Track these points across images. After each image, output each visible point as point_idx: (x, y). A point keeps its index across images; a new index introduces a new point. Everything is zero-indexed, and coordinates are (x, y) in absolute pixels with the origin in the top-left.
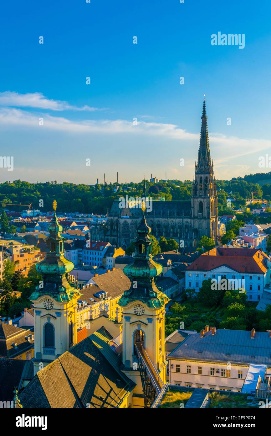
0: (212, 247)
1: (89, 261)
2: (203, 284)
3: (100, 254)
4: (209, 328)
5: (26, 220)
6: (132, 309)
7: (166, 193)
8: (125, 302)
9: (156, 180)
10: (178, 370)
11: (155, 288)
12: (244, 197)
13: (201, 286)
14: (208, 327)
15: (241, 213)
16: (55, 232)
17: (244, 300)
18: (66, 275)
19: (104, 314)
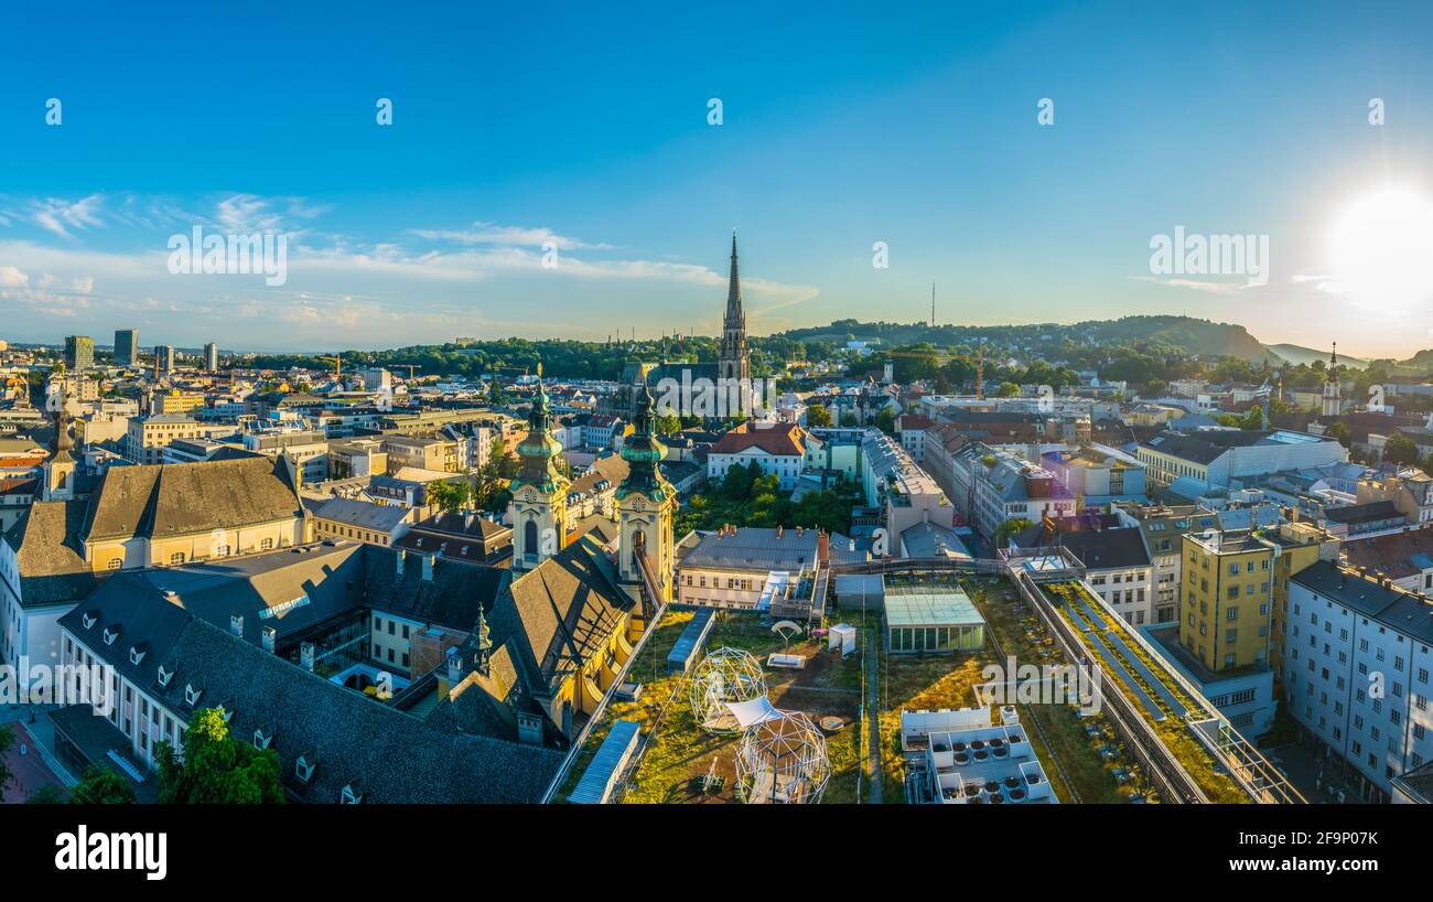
0: (742, 422)
1: (594, 441)
2: (729, 470)
3: (607, 432)
4: (729, 527)
5: (521, 388)
6: (631, 503)
7: (692, 353)
8: (623, 494)
9: (680, 336)
10: (690, 583)
11: (658, 476)
12: (784, 358)
13: (726, 472)
14: (727, 525)
15: (780, 378)
16: (539, 403)
17: (776, 490)
18: (554, 459)
19: (598, 510)
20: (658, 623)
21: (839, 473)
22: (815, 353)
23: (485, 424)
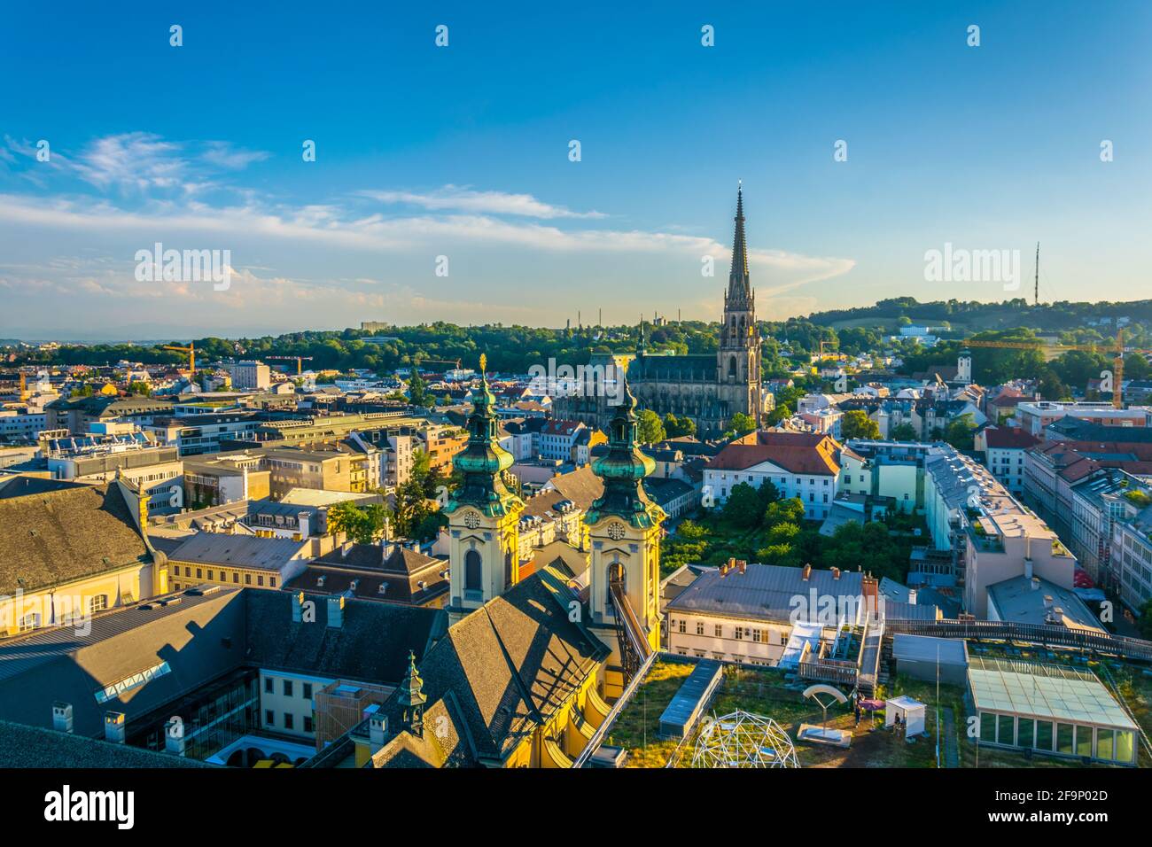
0: (750, 432)
1: (550, 452)
2: (732, 491)
3: (567, 441)
4: (736, 563)
5: (451, 385)
6: (606, 529)
7: (679, 343)
8: (595, 519)
9: (663, 321)
10: (683, 629)
11: (642, 495)
12: (808, 350)
13: (729, 494)
14: (733, 561)
15: (802, 375)
16: (483, 404)
17: (799, 519)
18: (502, 474)
19: (562, 537)
20: (645, 676)
21: (890, 502)
22: (852, 343)
23: (405, 431)
